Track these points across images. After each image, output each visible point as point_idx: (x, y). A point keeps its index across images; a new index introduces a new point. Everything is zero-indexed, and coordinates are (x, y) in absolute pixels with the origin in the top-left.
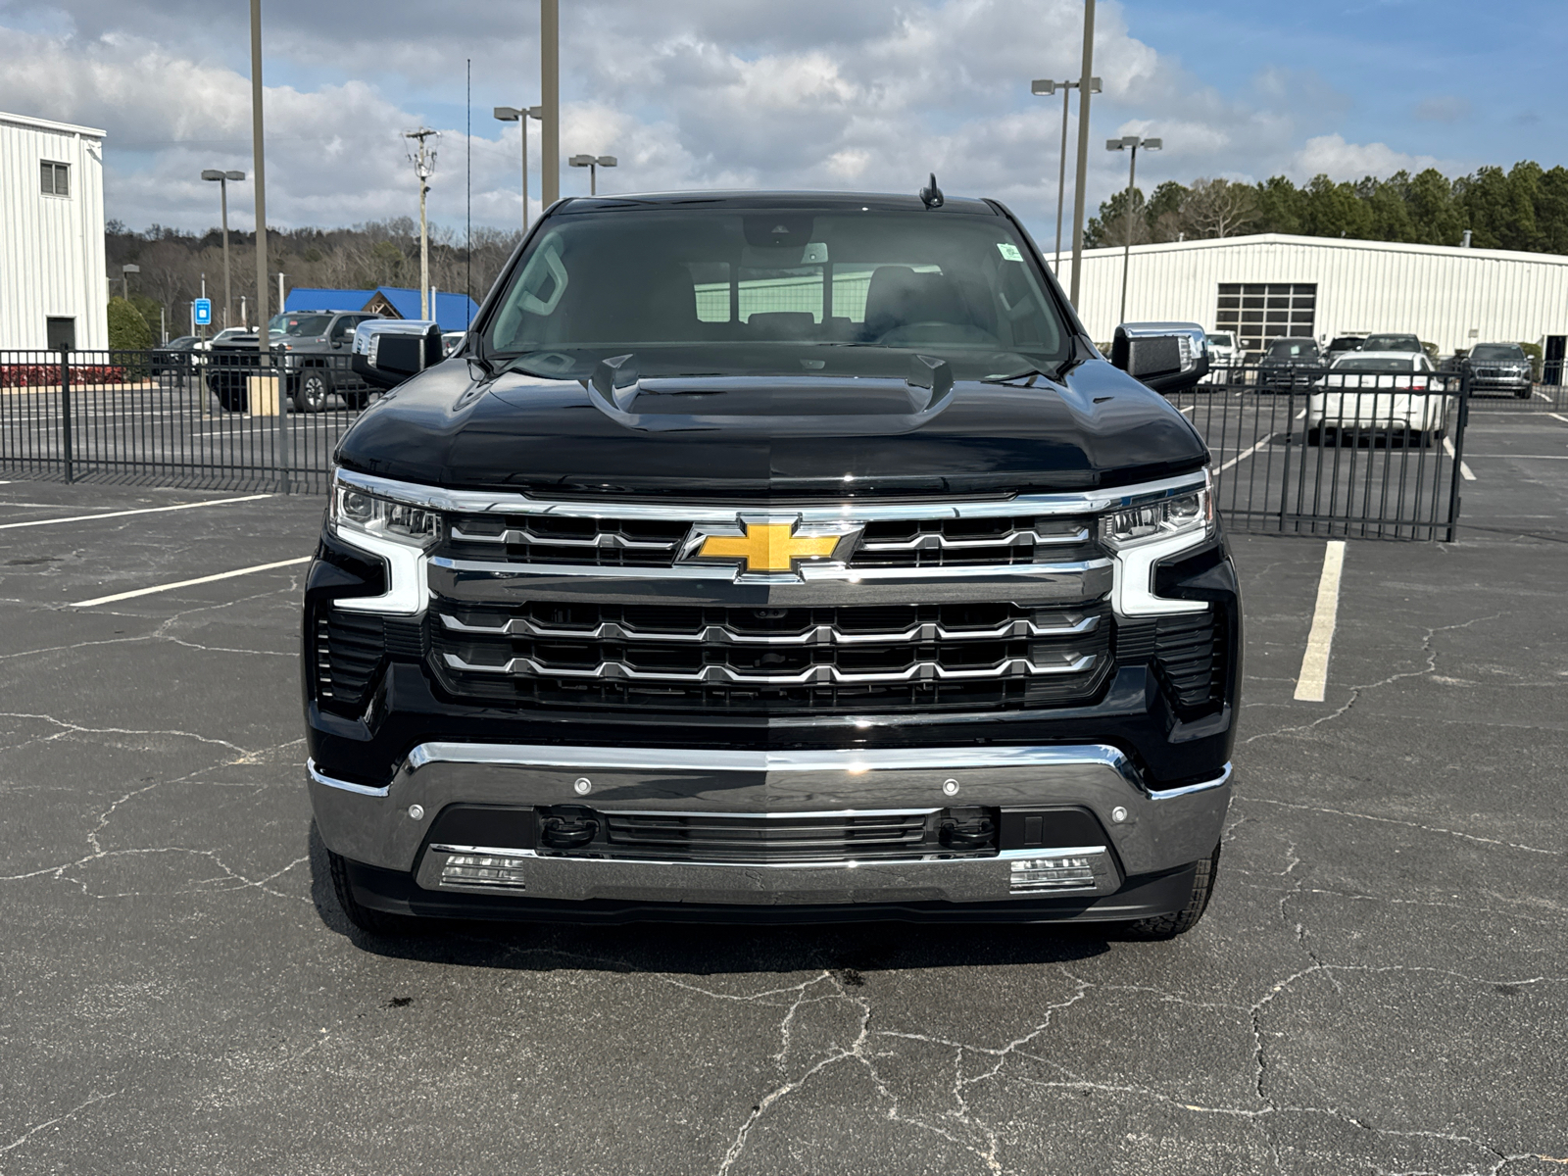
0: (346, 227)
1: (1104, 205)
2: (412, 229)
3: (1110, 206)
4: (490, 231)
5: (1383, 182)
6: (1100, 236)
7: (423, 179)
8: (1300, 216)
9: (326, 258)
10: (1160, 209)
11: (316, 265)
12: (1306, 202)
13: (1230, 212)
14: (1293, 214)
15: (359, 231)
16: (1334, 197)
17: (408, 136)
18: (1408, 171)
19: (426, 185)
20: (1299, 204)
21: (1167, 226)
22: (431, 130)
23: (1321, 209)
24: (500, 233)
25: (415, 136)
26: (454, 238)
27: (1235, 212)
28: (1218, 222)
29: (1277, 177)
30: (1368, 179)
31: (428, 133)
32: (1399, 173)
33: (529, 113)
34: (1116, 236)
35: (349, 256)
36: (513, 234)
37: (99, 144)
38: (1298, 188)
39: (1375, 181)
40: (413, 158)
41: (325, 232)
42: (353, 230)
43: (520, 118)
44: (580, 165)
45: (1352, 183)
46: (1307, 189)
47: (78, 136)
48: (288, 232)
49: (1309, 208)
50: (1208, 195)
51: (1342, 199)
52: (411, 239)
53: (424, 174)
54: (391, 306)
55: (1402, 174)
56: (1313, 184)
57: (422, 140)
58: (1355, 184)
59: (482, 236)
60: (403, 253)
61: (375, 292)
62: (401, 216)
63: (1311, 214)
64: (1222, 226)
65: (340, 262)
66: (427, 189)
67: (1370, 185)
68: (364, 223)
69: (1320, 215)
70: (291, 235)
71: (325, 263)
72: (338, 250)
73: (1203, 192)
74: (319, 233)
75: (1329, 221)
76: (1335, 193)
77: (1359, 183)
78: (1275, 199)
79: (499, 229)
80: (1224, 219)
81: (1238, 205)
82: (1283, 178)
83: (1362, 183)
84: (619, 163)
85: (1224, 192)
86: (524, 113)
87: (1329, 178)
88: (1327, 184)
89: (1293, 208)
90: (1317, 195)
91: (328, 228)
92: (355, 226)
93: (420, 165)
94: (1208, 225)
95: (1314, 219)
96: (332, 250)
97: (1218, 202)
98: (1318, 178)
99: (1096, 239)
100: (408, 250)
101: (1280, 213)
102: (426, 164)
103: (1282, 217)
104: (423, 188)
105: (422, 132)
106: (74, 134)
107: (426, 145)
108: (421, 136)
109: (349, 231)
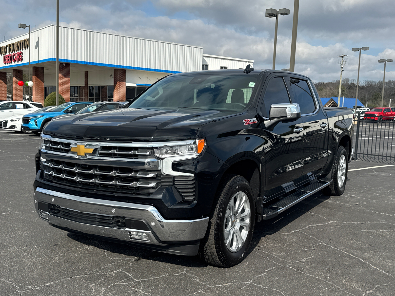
0: (331, 81)
2: (349, 81)
4: (371, 81)
7: (342, 68)
9: (324, 90)
11: (322, 91)
15: (334, 82)
17: (339, 57)
19: (343, 69)
22: (345, 55)
24: (374, 81)
25: (341, 57)
26: (360, 83)
31: (344, 56)
33: (362, 49)
35: (330, 89)
36: (378, 81)
37: (253, 64)
40: (340, 63)
41: (325, 83)
42: (332, 82)
43: (359, 50)
44: (381, 62)
47: (248, 62)
48: (316, 83)
52: (349, 84)
53: (342, 67)
54: (335, 102)
57: (343, 58)
59: (369, 82)
60: (345, 88)
61: (331, 98)
62: (346, 78)
65: (328, 90)
66: (343, 71)
68: (336, 80)
70: (316, 84)
71: (324, 91)
72: (328, 88)
74: (323, 83)
79: (374, 80)
84: (393, 61)
86: (360, 49)
91: (326, 82)
92: (333, 81)
93: (341, 64)
96: (326, 88)
100: (347, 87)
102: (343, 64)
104: (342, 70)
105: (343, 56)
106: (247, 62)
107: (344, 59)
108: (343, 57)
109: (331, 82)
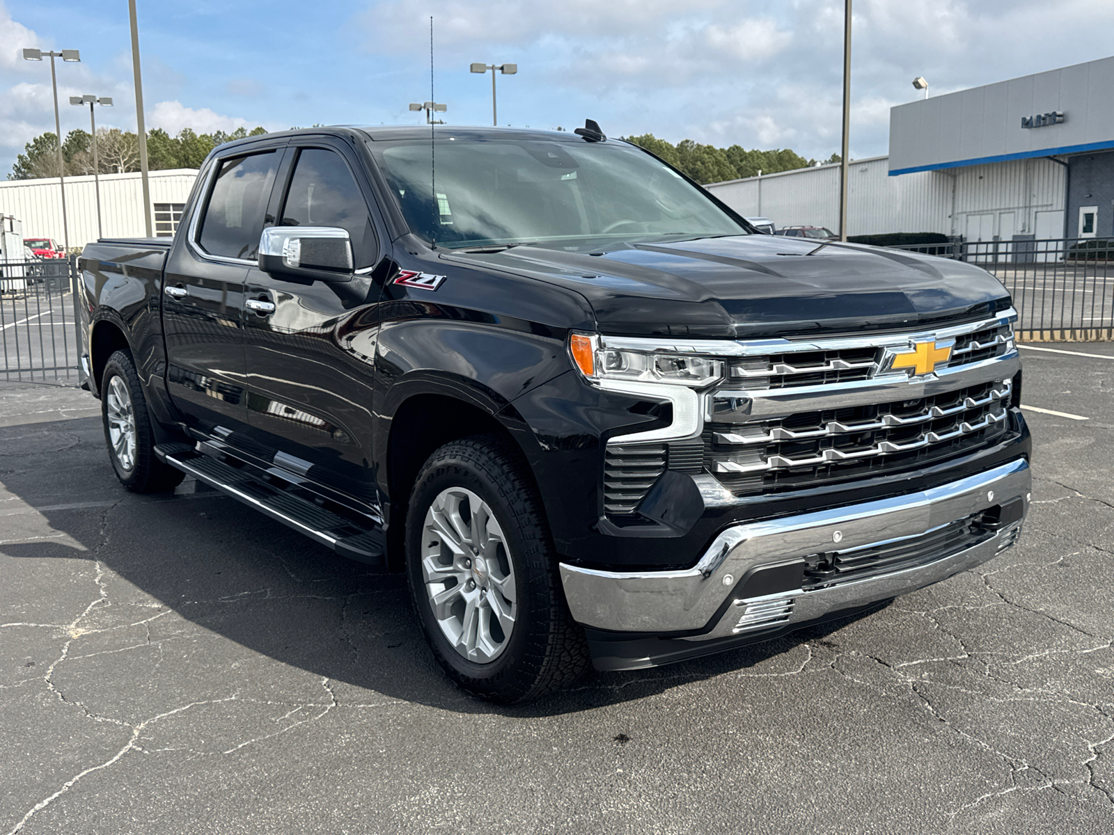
1: (28, 146)
3: (33, 146)
5: (230, 135)
6: (29, 168)
8: (176, 157)
10: (73, 149)
12: (179, 147)
13: (126, 153)
14: (172, 156)
16: (199, 144)
18: (245, 128)
20: (174, 148)
21: (80, 161)
23: (191, 152)
27: (130, 153)
28: (119, 160)
29: (157, 129)
30: (219, 133)
32: (239, 130)
34: (43, 168)
38: (172, 137)
39: (224, 134)
45: (209, 135)
46: (179, 138)
49: (182, 152)
50: (108, 139)
51: (204, 145)
55: (242, 130)
56: (182, 135)
58: (211, 136)
63: (184, 156)
64: (122, 162)
67: (221, 137)
69: (191, 157)
73: (104, 138)
75: (198, 161)
76: (198, 141)
77: (213, 135)
78: (158, 144)
80: (123, 157)
81: (131, 148)
82: (160, 130)
83: (216, 135)
85: (120, 138)
87: (193, 131)
88: (193, 135)
89: (171, 151)
90: (186, 142)
94: (112, 161)
95: (187, 159)
97: (117, 145)
98: (185, 131)
99: (26, 170)
101: (162, 154)
103: (165, 157)
